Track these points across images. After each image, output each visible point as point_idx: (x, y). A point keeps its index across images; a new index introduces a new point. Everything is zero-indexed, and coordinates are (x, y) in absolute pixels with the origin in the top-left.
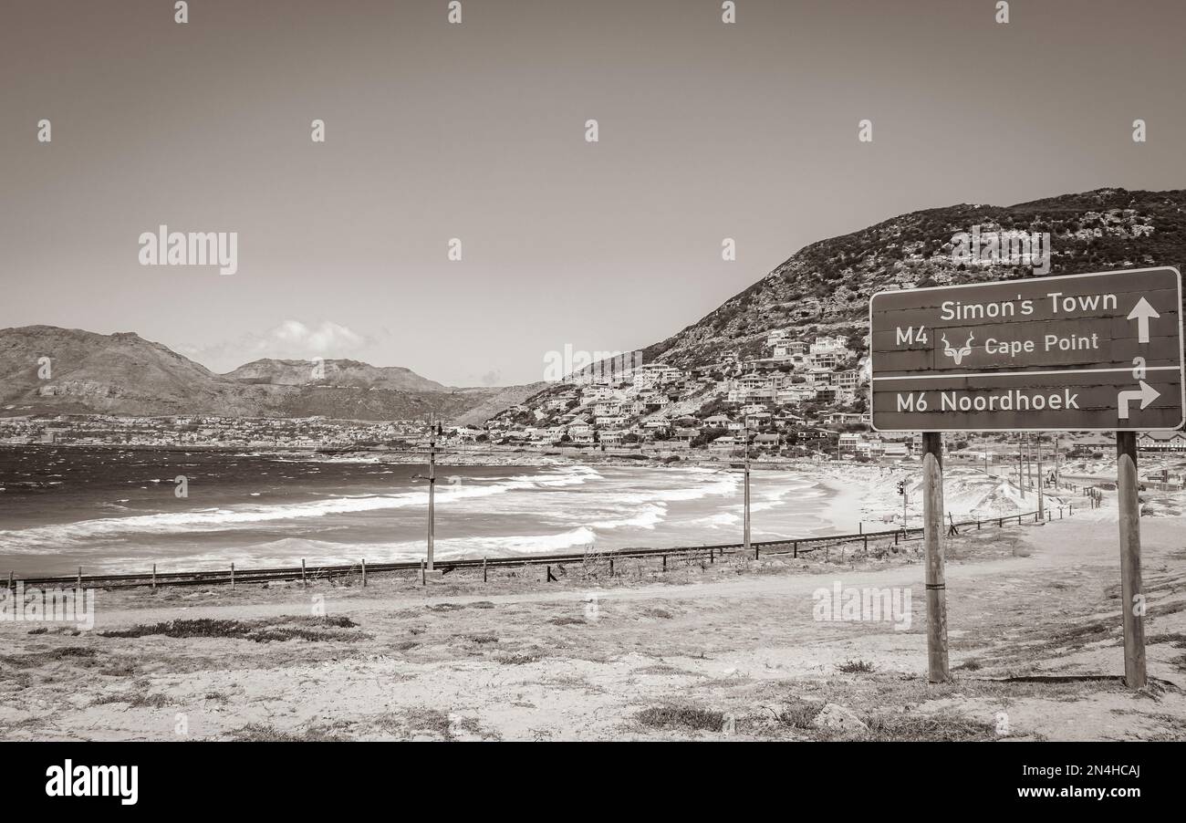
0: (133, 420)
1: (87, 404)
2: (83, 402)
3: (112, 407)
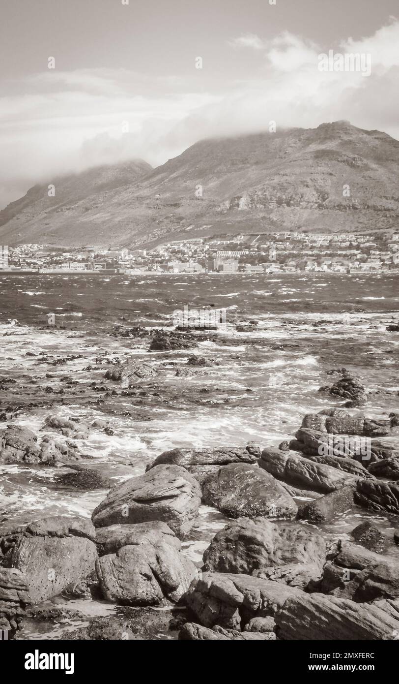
0: (329, 238)
1: (275, 219)
2: (271, 216)
3: (306, 221)
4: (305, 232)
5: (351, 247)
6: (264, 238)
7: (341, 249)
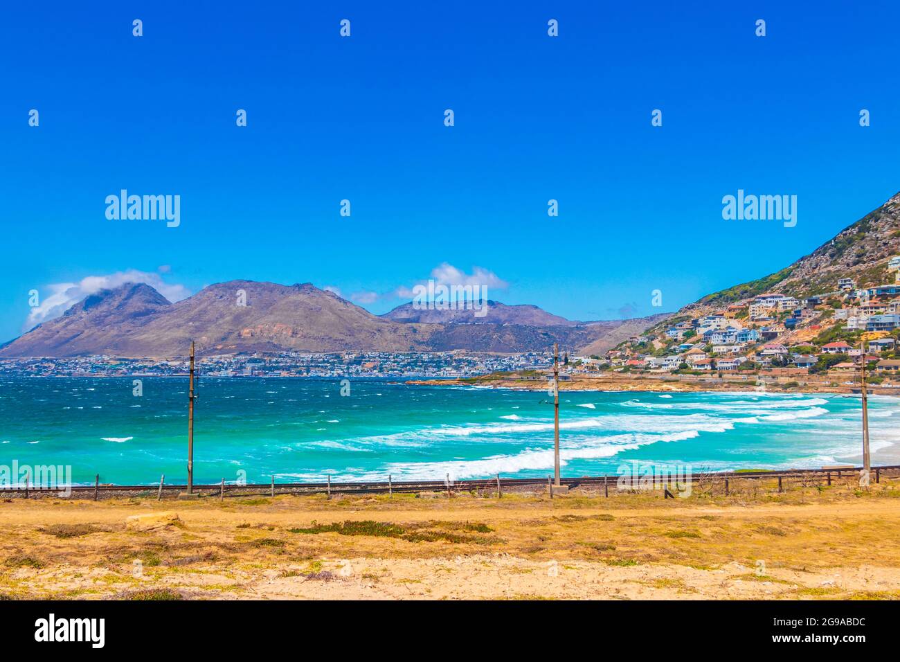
0: (311, 356)
1: (276, 343)
2: (273, 341)
3: (295, 345)
4: (296, 352)
5: (324, 362)
6: (271, 355)
7: (319, 363)
